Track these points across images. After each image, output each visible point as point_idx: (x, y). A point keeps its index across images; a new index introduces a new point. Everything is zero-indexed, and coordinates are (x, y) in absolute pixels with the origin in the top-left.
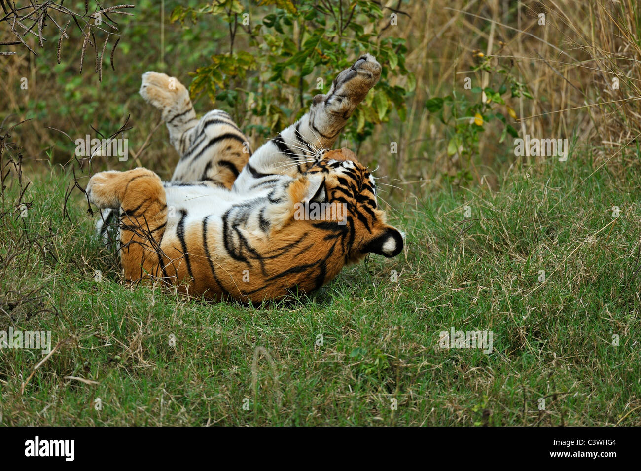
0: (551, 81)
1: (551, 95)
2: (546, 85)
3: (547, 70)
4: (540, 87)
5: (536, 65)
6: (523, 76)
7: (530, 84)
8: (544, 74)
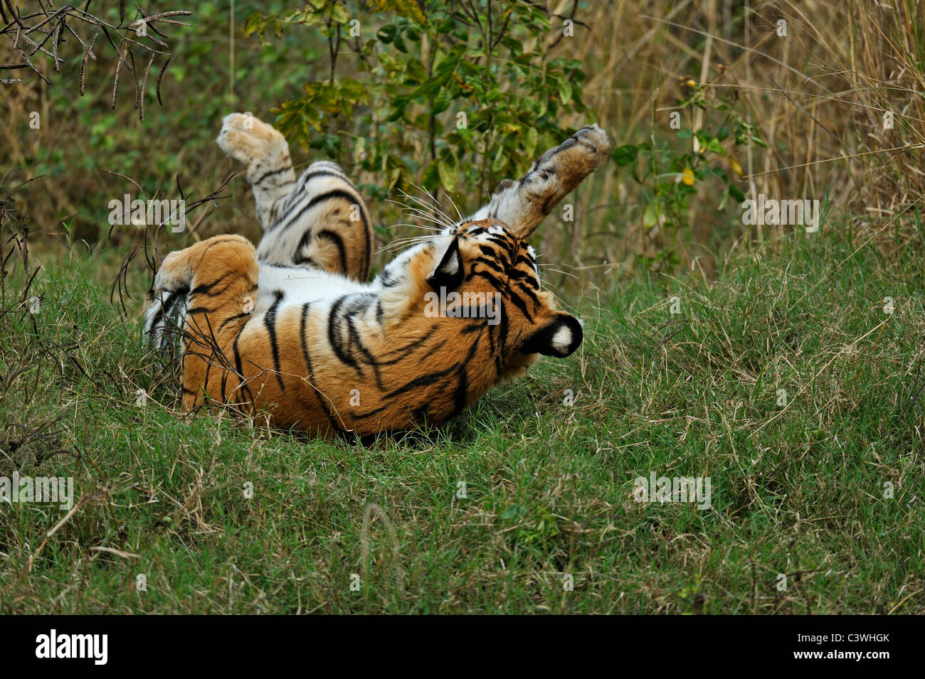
0: (793, 122)
1: (793, 141)
2: (786, 127)
3: (787, 105)
4: (776, 129)
5: (771, 98)
6: (753, 114)
7: (763, 126)
8: (783, 111)
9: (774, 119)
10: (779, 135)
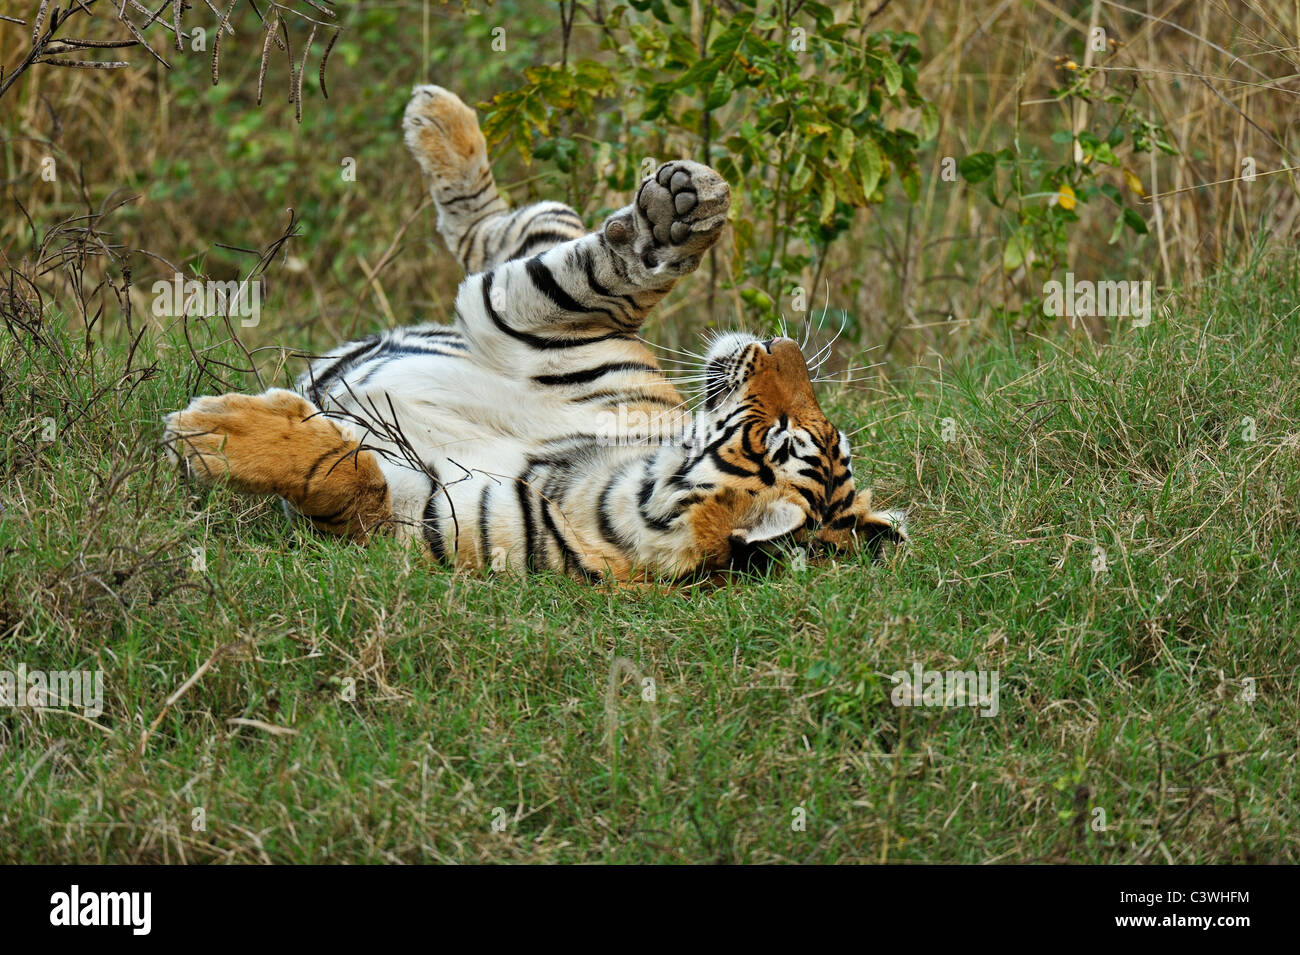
0: (1215, 120)
1: (1214, 147)
2: (1204, 127)
3: (1206, 96)
4: (1191, 130)
5: (1184, 86)
6: (1158, 110)
7: (1171, 125)
8: (1201, 105)
9: (1188, 115)
10: (1195, 136)
